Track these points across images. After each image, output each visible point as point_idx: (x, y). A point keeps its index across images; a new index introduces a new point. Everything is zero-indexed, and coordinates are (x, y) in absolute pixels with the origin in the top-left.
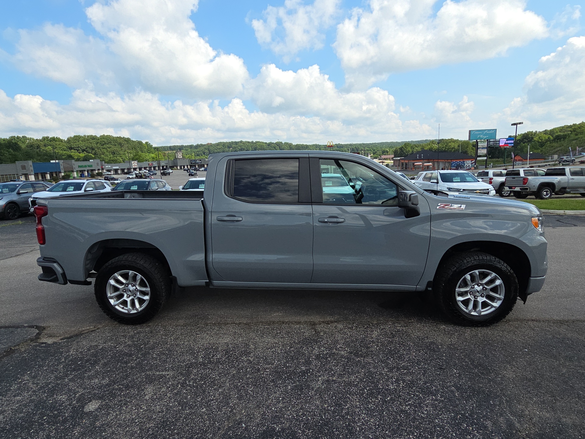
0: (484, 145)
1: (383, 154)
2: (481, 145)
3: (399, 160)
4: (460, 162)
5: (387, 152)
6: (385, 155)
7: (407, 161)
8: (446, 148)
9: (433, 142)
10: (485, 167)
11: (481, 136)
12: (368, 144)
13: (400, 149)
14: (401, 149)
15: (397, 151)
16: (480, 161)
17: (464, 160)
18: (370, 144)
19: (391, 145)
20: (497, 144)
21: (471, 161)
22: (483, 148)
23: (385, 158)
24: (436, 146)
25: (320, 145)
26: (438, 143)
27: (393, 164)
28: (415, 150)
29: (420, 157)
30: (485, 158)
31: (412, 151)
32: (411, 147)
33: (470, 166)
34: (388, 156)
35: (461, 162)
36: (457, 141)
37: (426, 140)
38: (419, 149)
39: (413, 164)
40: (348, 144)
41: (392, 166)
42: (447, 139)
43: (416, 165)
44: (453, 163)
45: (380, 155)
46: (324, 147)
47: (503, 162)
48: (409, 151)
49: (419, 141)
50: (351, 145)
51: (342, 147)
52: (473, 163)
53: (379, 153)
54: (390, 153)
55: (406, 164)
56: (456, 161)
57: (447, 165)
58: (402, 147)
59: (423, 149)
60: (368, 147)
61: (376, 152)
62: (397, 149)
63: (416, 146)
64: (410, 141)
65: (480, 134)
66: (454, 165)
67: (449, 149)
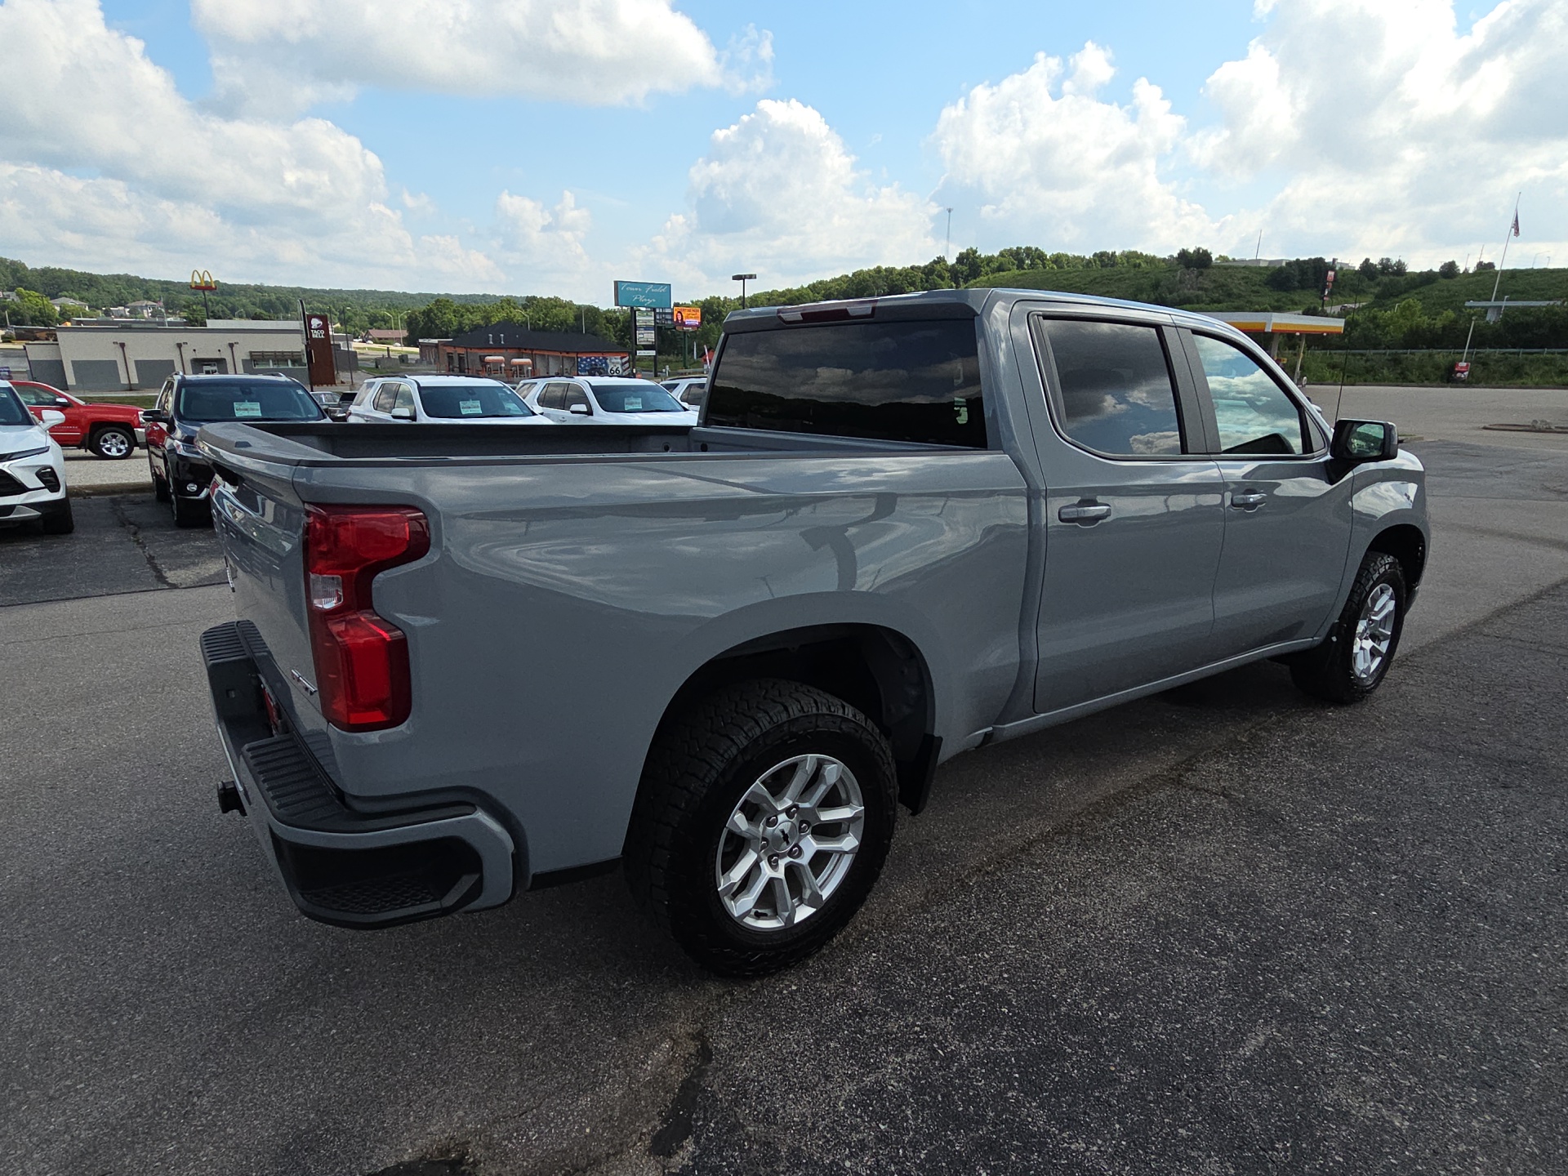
0: (649, 321)
1: (371, 324)
2: (643, 321)
3: (436, 346)
4: (596, 358)
5: (385, 320)
6: (379, 328)
7: (461, 351)
8: (547, 322)
9: (509, 301)
10: (653, 373)
11: (642, 299)
12: (317, 290)
13: (424, 313)
14: (427, 313)
15: (416, 319)
16: (643, 358)
17: (606, 355)
18: (330, 292)
19: (392, 300)
20: (667, 320)
21: (622, 358)
22: (647, 328)
23: (380, 339)
24: (519, 315)
25: (144, 280)
26: (525, 307)
27: (418, 357)
28: (467, 322)
29: (497, 339)
30: (653, 353)
31: (460, 323)
32: (454, 311)
33: (620, 369)
34: (390, 332)
35: (600, 360)
36: (569, 304)
37: (484, 295)
38: (477, 318)
39: (482, 359)
40: (248, 287)
41: (417, 361)
42: (545, 297)
43: (488, 363)
44: (582, 360)
45: (363, 328)
46: (159, 287)
47: (682, 364)
48: (450, 321)
49: (466, 296)
50: (259, 289)
51: (230, 294)
52: (626, 363)
53: (361, 320)
54: (396, 324)
55: (461, 359)
56: (589, 355)
57: (567, 365)
58: (431, 310)
59: (487, 318)
60: (319, 302)
61: (350, 318)
62: (413, 312)
63: (468, 310)
64: (442, 293)
65: (637, 292)
66: (585, 366)
67: (554, 323)
